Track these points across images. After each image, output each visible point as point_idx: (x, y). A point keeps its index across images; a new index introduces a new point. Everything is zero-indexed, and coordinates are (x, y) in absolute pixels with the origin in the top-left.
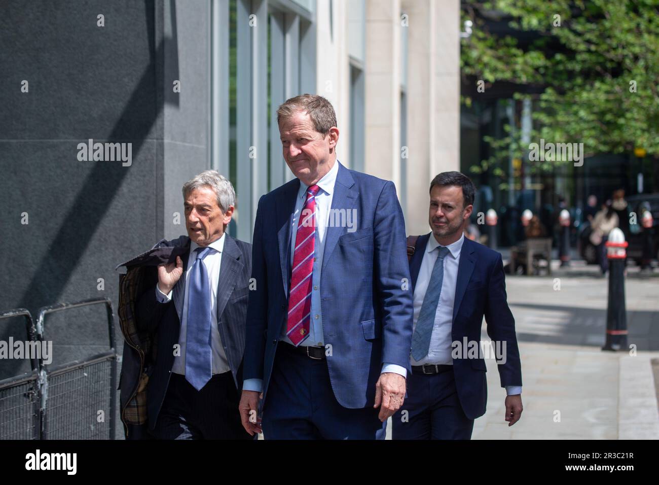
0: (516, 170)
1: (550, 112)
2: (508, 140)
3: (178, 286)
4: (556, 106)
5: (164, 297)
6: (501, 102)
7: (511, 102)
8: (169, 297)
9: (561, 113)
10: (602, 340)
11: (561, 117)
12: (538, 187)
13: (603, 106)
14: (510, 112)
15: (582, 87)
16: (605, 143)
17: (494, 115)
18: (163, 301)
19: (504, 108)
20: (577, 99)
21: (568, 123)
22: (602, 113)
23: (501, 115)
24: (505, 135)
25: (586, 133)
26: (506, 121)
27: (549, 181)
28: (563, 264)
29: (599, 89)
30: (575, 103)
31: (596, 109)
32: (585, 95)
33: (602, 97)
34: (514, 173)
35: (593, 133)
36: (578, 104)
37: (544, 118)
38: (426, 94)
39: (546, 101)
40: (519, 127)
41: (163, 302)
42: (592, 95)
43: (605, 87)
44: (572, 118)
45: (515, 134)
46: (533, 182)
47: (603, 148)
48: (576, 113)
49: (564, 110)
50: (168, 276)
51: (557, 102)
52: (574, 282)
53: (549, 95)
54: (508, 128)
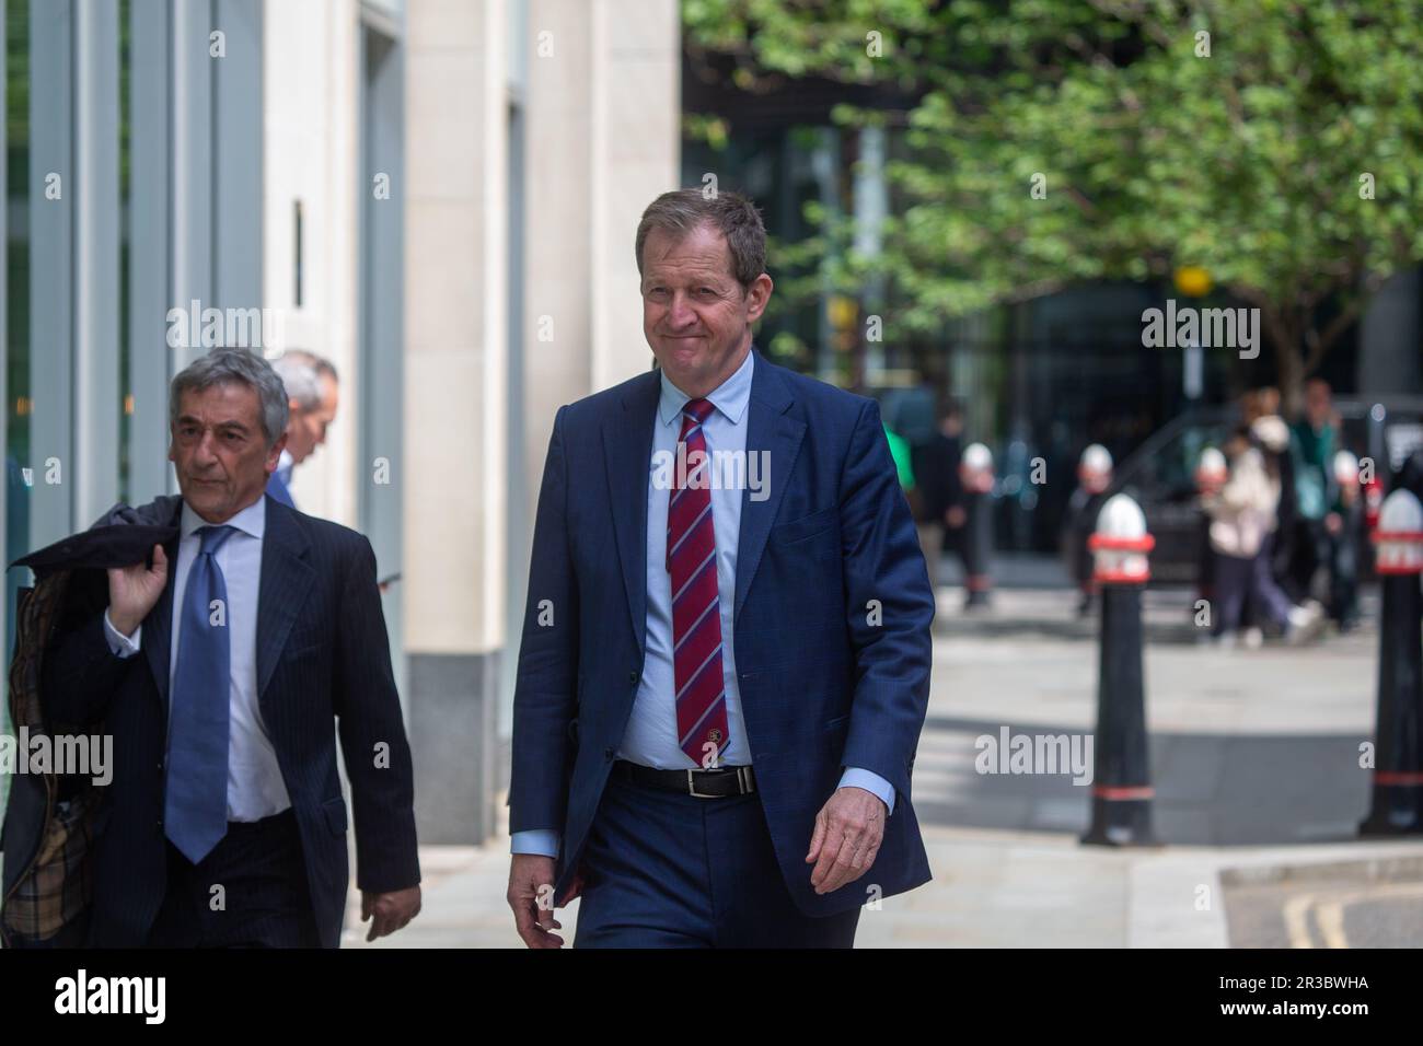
0: (840, 330)
1: (936, 161)
2: (815, 246)
3: (155, 619)
4: (954, 146)
5: (122, 644)
6: (799, 136)
7: (826, 137)
8: (135, 644)
9: (967, 164)
10: (1081, 814)
11: (969, 179)
12: (903, 379)
13: (1085, 149)
14: (823, 165)
15: (1027, 93)
16: (1091, 252)
17: (778, 174)
18: (119, 651)
19: (807, 153)
20: (1015, 126)
21: (985, 196)
22: (1082, 170)
23: (796, 172)
24: (811, 231)
25: (1038, 225)
26: (811, 191)
27: (934, 362)
28: (974, 598)
29: (1076, 99)
30: (1008, 138)
31: (1066, 159)
32: (1035, 118)
33: (1085, 121)
34: (835, 340)
35: (1057, 223)
36: (1015, 143)
37: (919, 180)
38: (582, 109)
39: (928, 130)
40: (848, 208)
41: (120, 656)
42: (1054, 117)
43: (1092, 95)
44: (996, 182)
45: (836, 228)
46: (889, 365)
47: (1088, 267)
48: (1007, 166)
49: (979, 157)
50: (132, 591)
51: (957, 135)
52: (1002, 652)
53: (932, 114)
54: (815, 212)
